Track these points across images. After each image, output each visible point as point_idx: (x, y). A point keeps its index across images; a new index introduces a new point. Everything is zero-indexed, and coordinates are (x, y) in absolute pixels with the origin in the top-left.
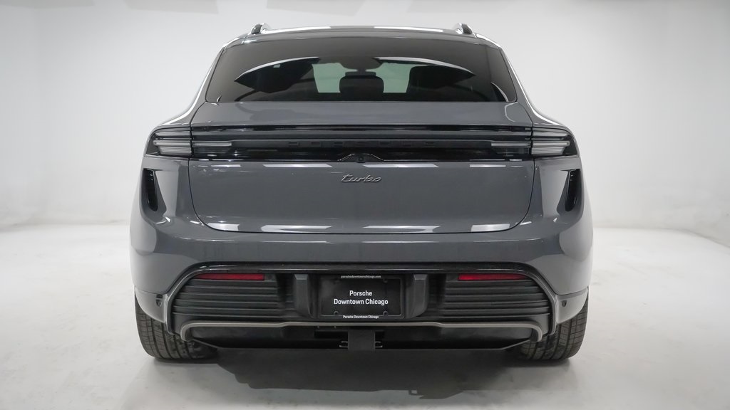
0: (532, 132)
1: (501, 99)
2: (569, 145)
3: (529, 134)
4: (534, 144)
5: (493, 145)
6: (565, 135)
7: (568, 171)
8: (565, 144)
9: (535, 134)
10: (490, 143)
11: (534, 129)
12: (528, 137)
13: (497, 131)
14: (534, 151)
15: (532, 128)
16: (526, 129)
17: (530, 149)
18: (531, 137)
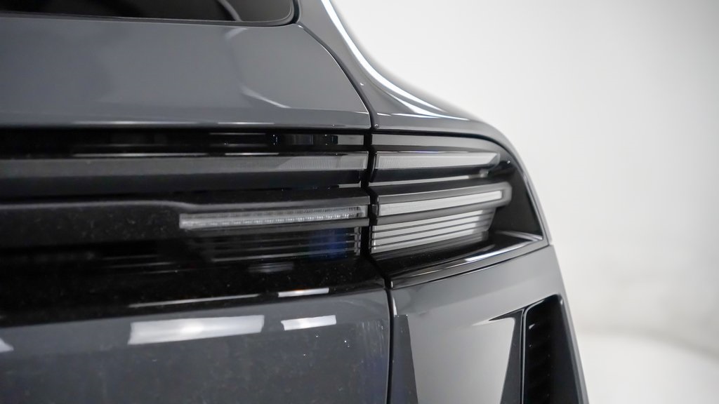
0: (371, 151)
1: (227, 17)
2: (508, 197)
3: (358, 162)
4: (386, 209)
5: (186, 223)
6: (486, 158)
7: (516, 315)
8: (495, 194)
9: (386, 162)
10: (176, 214)
11: (377, 140)
12: (352, 176)
13: (220, 152)
14: (386, 240)
15: (368, 134)
16: (343, 140)
17: (367, 234)
18: (370, 174)
